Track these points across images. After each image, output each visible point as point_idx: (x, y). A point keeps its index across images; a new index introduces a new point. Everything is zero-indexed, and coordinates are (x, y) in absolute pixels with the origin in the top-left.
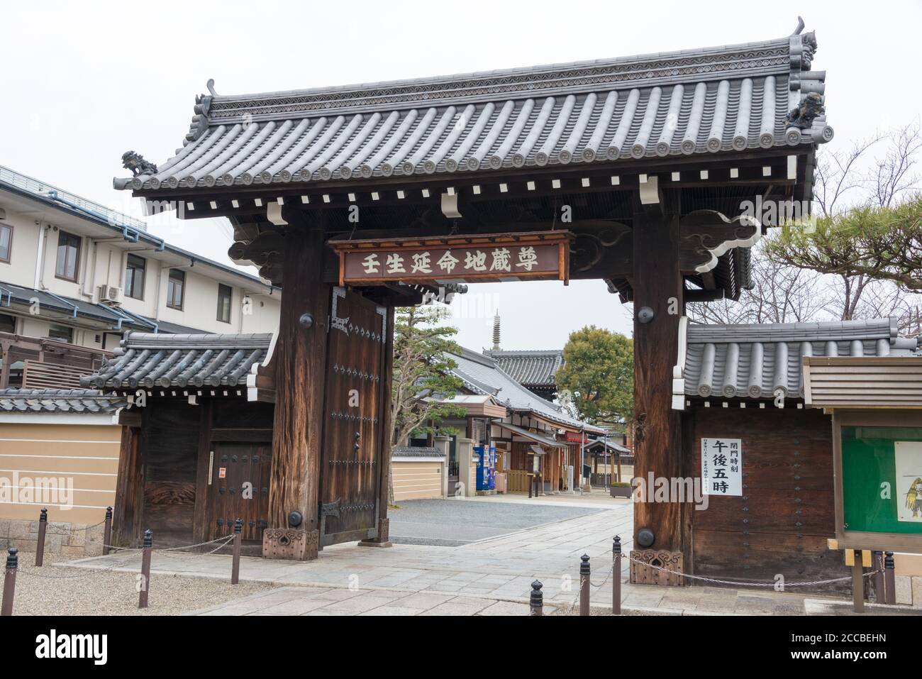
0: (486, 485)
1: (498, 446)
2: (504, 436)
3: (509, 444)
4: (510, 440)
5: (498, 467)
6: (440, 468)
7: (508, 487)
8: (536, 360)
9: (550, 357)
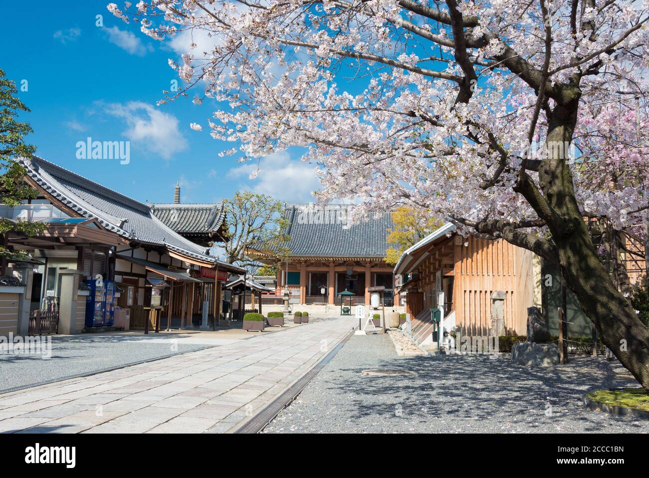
0: (99, 322)
1: (126, 280)
5: (122, 302)
6: (17, 301)
7: (131, 322)
8: (193, 212)
9: (206, 210)
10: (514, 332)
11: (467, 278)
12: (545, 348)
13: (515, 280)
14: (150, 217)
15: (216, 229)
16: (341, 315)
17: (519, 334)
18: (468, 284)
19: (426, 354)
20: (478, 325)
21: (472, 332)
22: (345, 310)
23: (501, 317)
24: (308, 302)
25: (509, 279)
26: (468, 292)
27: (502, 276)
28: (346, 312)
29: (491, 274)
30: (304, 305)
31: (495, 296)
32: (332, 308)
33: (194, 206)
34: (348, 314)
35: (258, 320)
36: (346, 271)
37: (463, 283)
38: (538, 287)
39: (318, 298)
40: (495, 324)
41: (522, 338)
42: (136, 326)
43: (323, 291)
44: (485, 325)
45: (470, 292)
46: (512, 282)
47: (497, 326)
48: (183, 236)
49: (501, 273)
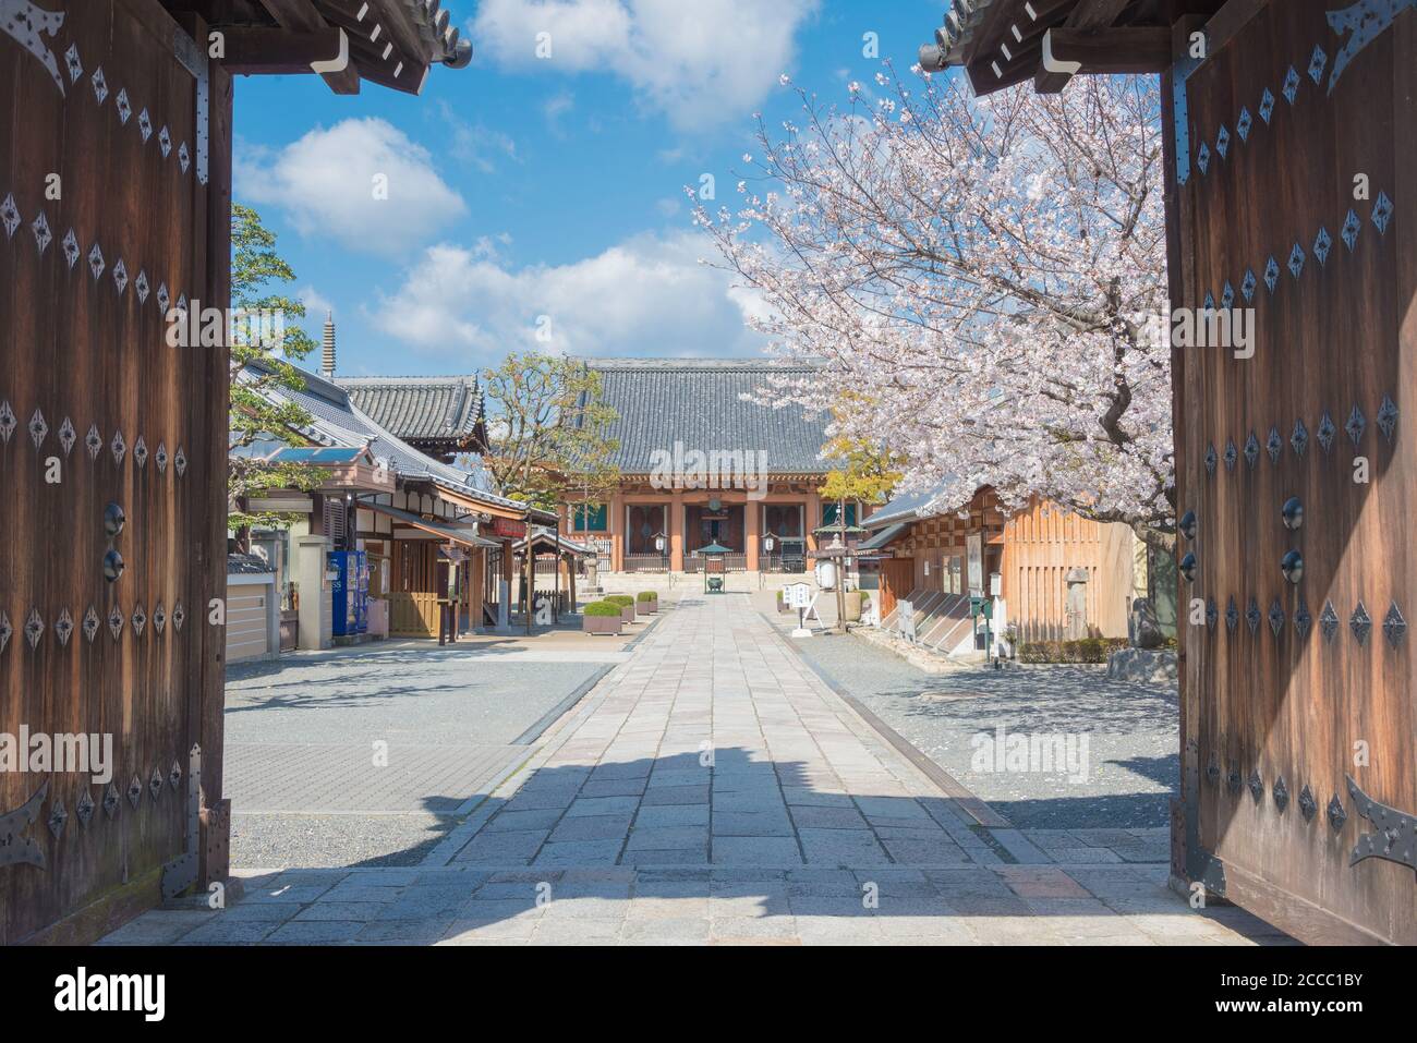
0: (353, 625)
1: (368, 547)
2: (379, 529)
3: (387, 544)
4: (389, 537)
5: (372, 588)
6: (263, 596)
7: (390, 624)
8: (416, 393)
9: (442, 389)
10: (1098, 629)
11: (1025, 548)
12: (1156, 655)
13: (1100, 549)
14: (351, 412)
15: (469, 430)
16: (706, 593)
17: (1108, 635)
18: (1025, 556)
19: (968, 668)
20: (1041, 621)
21: (1031, 632)
22: (714, 583)
23: (1081, 608)
24: (628, 567)
25: (1089, 546)
26: (1026, 569)
27: (1078, 544)
28: (716, 587)
29: (1061, 539)
30: (621, 573)
31: (1072, 577)
32: (681, 580)
33: (418, 382)
34: (720, 592)
35: (612, 615)
36: (707, 503)
37: (1018, 556)
38: (1138, 561)
39: (649, 558)
40: (1073, 620)
41: (1115, 642)
42: (397, 630)
43: (660, 544)
44: (1052, 621)
45: (1029, 568)
46: (1094, 552)
47: (1076, 623)
48: (410, 444)
49: (1077, 539)
